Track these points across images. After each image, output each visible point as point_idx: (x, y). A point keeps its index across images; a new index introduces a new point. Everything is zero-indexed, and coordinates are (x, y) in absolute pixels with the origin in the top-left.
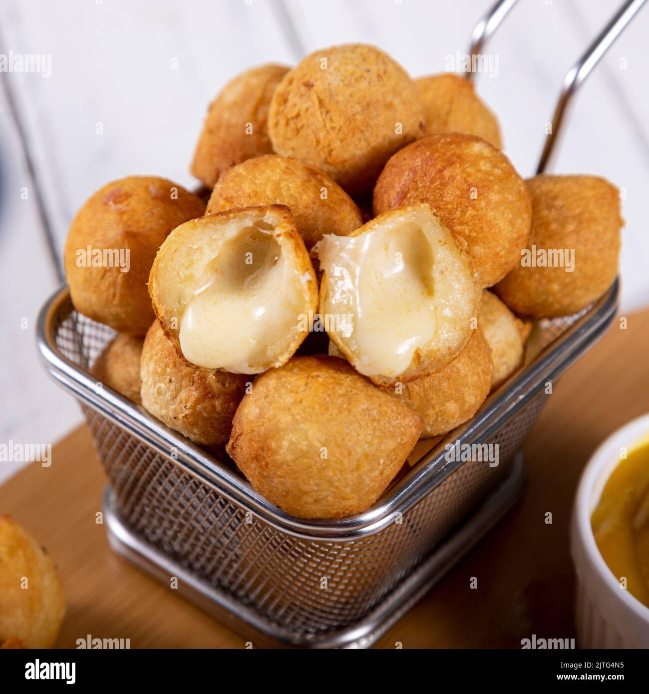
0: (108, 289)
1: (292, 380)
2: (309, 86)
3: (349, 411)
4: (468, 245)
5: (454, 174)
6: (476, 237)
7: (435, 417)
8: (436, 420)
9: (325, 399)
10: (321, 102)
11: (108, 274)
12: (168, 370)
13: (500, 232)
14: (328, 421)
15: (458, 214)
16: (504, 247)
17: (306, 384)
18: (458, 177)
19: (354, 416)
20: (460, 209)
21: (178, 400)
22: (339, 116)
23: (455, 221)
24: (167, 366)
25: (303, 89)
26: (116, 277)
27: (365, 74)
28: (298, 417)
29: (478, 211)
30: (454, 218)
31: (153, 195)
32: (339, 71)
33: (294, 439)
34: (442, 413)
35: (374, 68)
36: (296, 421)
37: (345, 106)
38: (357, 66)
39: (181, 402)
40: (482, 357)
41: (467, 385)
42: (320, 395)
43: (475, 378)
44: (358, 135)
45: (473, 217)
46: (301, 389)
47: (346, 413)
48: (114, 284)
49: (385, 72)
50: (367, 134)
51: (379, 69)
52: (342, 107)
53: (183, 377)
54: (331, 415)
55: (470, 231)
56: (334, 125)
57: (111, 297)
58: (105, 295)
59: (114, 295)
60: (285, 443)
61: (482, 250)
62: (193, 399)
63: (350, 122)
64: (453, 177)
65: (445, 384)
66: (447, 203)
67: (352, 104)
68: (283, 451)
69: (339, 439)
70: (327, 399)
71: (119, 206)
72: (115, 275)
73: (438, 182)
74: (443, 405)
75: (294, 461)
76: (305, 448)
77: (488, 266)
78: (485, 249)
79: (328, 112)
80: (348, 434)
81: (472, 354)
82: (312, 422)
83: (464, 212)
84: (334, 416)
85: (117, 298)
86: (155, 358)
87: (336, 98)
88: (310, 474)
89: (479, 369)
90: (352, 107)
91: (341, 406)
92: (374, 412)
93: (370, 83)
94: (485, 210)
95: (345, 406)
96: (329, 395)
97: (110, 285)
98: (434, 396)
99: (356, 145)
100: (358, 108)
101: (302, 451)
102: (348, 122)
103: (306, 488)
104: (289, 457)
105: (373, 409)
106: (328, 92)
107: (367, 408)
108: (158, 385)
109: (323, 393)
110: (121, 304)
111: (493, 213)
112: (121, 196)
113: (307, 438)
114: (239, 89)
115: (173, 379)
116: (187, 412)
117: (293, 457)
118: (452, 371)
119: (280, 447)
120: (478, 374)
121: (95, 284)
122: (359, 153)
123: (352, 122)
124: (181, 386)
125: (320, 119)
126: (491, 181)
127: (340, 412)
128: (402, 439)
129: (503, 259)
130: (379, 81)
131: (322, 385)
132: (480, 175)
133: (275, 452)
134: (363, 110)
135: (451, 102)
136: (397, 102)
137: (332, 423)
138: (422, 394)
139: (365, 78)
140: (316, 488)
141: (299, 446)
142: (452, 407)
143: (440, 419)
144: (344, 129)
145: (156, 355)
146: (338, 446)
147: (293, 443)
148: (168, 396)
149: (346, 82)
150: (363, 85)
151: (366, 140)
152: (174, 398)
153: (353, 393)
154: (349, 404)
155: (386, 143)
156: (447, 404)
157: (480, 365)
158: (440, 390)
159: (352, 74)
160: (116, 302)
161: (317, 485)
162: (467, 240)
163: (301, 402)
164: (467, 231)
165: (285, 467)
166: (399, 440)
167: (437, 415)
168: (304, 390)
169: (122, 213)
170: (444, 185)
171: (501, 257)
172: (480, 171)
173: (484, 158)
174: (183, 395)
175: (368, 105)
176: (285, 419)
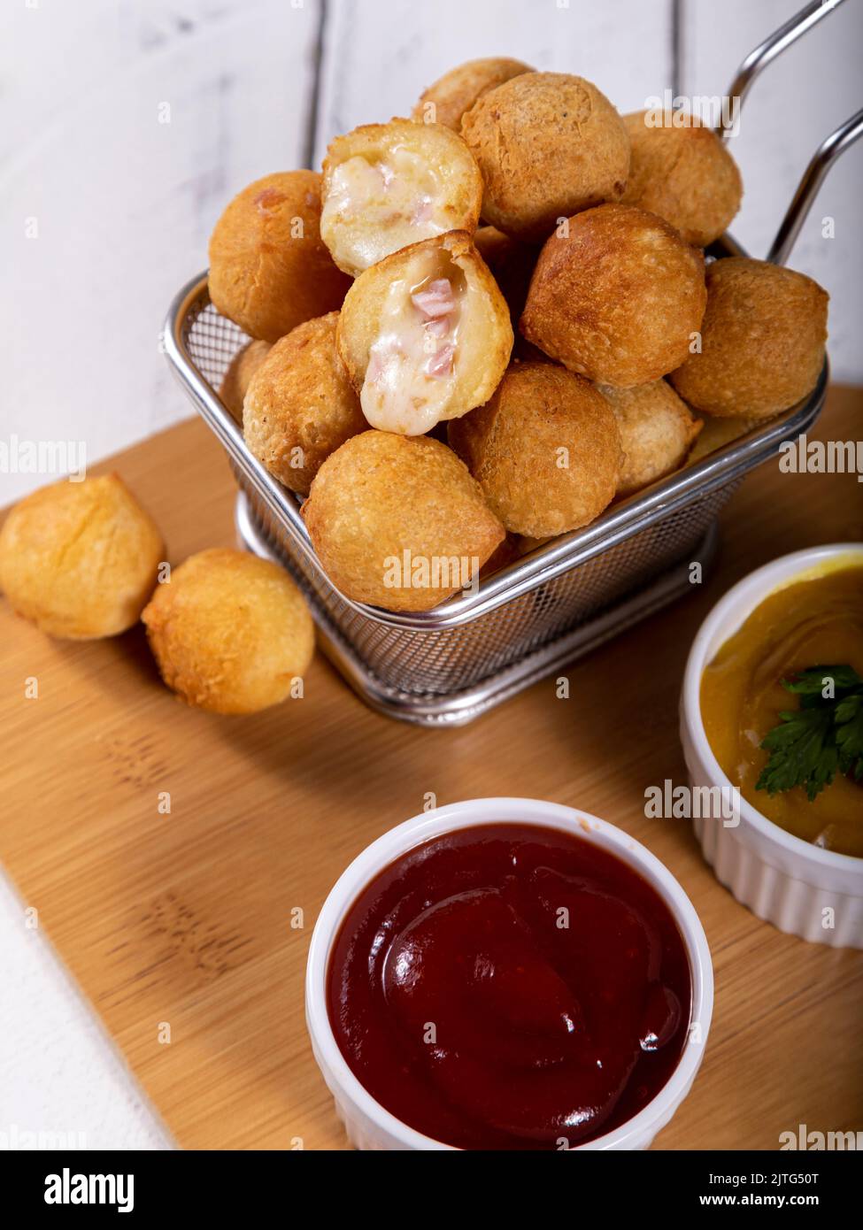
0: (239, 297)
1: (366, 457)
2: (496, 117)
3: (413, 505)
4: (611, 345)
5: (611, 264)
6: (620, 338)
7: (536, 522)
8: (537, 526)
9: (389, 486)
10: (502, 138)
11: (241, 282)
12: (265, 408)
13: (648, 338)
14: (386, 511)
15: (604, 309)
16: (652, 354)
17: (378, 465)
18: (614, 269)
19: (417, 512)
20: (607, 305)
21: (268, 443)
22: (517, 159)
23: (600, 316)
24: (264, 403)
25: (490, 118)
26: (248, 288)
27: (560, 118)
28: (356, 499)
29: (626, 311)
30: (599, 312)
31: (308, 204)
32: (531, 109)
33: (346, 522)
34: (544, 520)
35: (573, 113)
36: (353, 503)
37: (526, 150)
38: (554, 107)
39: (271, 446)
40: (603, 467)
41: (577, 496)
42: (386, 482)
43: (588, 490)
44: (534, 184)
45: (620, 316)
46: (370, 470)
47: (409, 506)
48: (246, 294)
49: (585, 120)
50: (545, 186)
51: (578, 116)
52: (523, 150)
53: (277, 421)
54: (392, 505)
55: (614, 330)
56: (509, 168)
57: (241, 306)
58: (236, 301)
59: (245, 304)
60: (337, 524)
61: (626, 353)
62: (281, 447)
63: (528, 168)
64: (608, 268)
65: (551, 492)
66: (596, 295)
67: (534, 149)
68: (334, 531)
69: (392, 532)
70: (392, 487)
71: (267, 211)
72: (247, 285)
73: (592, 268)
74: (546, 511)
75: (343, 544)
76: (355, 534)
77: (632, 370)
78: (629, 353)
79: (507, 152)
80: (403, 530)
81: (590, 463)
82: (368, 508)
83: (610, 309)
84: (393, 507)
85: (247, 307)
86: (257, 390)
87: (519, 139)
88: (357, 562)
89: (596, 480)
90: (533, 152)
91: (406, 497)
92: (442, 513)
93: (561, 130)
94: (634, 311)
95: (409, 499)
96: (395, 483)
97: (241, 293)
98: (536, 502)
99: (529, 195)
100: (540, 155)
101: (351, 535)
102: (525, 169)
103: (352, 575)
104: (338, 540)
105: (442, 508)
106: (512, 130)
107: (435, 506)
108: (254, 420)
109: (388, 480)
110: (250, 315)
111: (642, 316)
112: (273, 199)
113: (358, 525)
114: (455, 85)
115: (268, 419)
116: (273, 458)
117: (342, 540)
118: (561, 479)
119: (332, 526)
120: (594, 486)
121: (228, 287)
122: (532, 203)
123: (530, 168)
124: (273, 429)
125: (497, 157)
126: (650, 281)
127: (402, 504)
128: (470, 547)
129: (650, 365)
130: (573, 129)
131: (394, 470)
132: (639, 271)
133: (328, 530)
134: (546, 159)
135: (679, 155)
136: (588, 157)
137: (389, 514)
138: (523, 498)
139: (558, 123)
140: (362, 578)
141: (349, 530)
142: (556, 516)
143: (542, 525)
144: (520, 174)
145: (258, 388)
146: (390, 540)
147: (345, 525)
148: (260, 436)
149: (534, 123)
150: (553, 130)
151: (542, 191)
152: (266, 439)
153: (425, 486)
154: (416, 498)
155: (566, 199)
156: (551, 512)
157: (599, 475)
158: (543, 497)
159: (547, 114)
160: (246, 311)
161: (363, 574)
162: (610, 340)
163: (364, 484)
164: (611, 331)
165: (334, 548)
166: (467, 547)
167: (539, 520)
168: (372, 472)
169: (267, 220)
170: (598, 273)
171: (649, 363)
172: (640, 266)
173: (652, 251)
174: (274, 439)
175: (552, 154)
176: (344, 497)
